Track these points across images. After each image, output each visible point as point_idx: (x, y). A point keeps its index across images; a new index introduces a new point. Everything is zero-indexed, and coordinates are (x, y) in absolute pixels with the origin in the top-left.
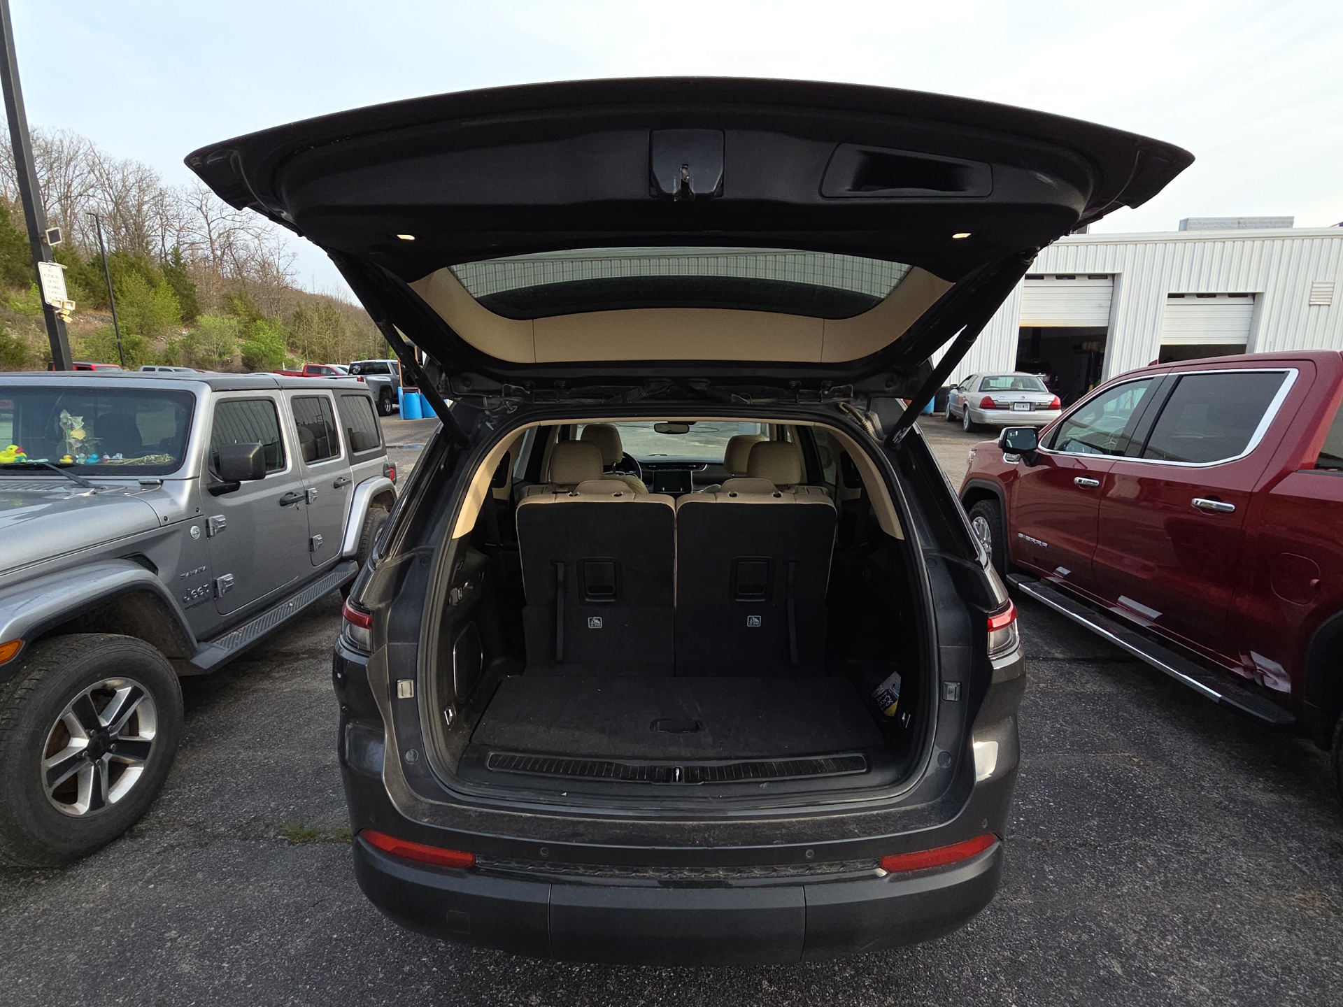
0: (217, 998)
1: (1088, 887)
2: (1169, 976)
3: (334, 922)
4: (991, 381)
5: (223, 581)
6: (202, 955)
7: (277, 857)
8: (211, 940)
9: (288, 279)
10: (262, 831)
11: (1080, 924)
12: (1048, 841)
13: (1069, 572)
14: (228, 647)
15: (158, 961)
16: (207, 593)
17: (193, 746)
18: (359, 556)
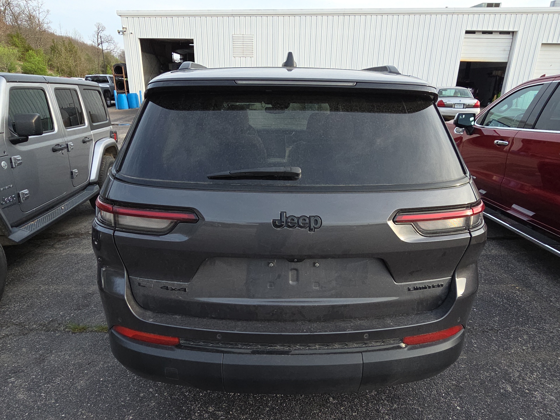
0: (40, 411)
1: (494, 350)
2: (535, 392)
3: (101, 373)
4: (443, 92)
5: (23, 194)
6: (29, 390)
7: (66, 340)
8: (34, 382)
9: (45, 26)
10: (57, 327)
11: (490, 368)
12: (474, 328)
13: (485, 192)
14: (29, 230)
15: (5, 393)
16: (14, 200)
17: (14, 284)
18: (99, 182)
